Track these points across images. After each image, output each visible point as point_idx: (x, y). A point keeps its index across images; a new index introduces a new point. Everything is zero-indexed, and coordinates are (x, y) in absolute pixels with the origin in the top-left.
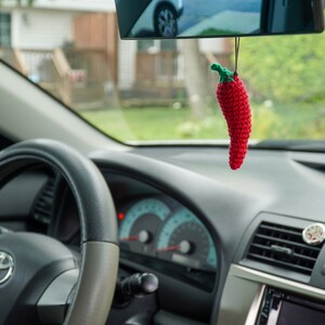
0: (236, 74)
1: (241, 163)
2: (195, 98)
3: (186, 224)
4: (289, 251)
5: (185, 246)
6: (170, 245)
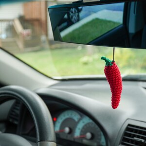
0: (113, 61)
1: (118, 105)
4: (143, 141)
5: (89, 135)
6: (81, 135)
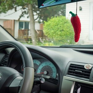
4: (81, 72)
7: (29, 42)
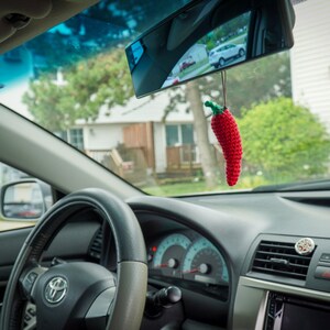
2: (208, 174)
3: (203, 250)
7: (197, 179)
